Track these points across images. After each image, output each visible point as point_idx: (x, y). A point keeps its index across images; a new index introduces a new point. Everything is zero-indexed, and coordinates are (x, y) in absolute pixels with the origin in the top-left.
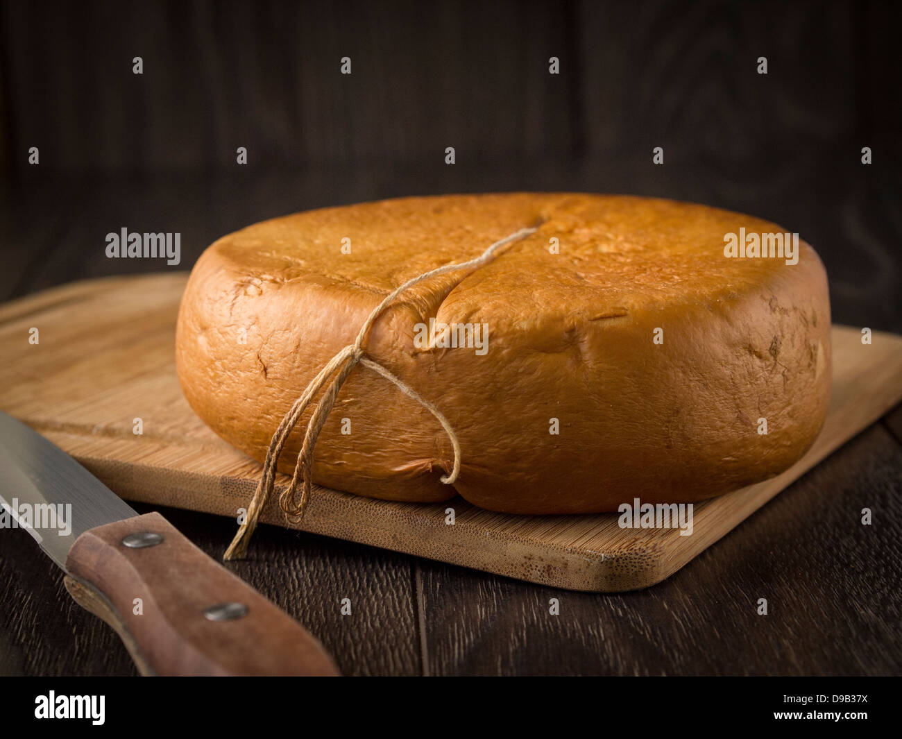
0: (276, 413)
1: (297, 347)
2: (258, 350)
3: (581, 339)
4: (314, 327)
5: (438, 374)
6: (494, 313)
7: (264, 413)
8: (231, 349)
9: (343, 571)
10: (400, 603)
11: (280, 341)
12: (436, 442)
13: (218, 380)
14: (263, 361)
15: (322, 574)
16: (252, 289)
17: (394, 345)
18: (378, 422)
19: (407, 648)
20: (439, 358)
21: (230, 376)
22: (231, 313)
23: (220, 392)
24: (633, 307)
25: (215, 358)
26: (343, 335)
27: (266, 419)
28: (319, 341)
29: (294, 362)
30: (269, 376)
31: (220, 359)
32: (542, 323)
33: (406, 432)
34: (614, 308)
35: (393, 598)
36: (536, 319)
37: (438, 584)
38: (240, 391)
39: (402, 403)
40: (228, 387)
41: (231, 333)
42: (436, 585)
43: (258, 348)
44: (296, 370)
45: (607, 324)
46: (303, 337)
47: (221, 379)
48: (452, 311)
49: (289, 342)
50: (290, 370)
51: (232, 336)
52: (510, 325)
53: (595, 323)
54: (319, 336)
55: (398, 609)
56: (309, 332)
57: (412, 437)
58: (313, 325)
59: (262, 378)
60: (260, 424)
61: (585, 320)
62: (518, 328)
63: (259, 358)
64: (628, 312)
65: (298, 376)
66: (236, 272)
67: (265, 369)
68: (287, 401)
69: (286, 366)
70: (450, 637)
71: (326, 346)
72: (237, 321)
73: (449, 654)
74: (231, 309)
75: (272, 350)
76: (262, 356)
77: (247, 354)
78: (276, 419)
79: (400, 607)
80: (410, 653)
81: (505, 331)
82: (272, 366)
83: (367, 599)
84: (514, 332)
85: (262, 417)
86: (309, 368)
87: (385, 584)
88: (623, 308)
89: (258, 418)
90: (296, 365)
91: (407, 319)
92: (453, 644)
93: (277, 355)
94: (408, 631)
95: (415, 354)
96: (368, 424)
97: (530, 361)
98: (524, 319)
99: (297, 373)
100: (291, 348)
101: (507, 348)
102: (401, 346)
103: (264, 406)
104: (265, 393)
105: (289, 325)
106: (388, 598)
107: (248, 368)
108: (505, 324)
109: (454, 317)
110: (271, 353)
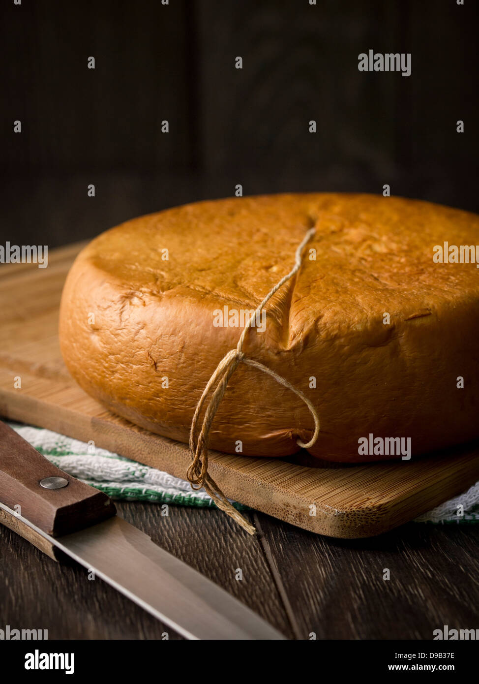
0: (165, 397)
1: (183, 347)
2: (149, 349)
3: (399, 335)
4: (195, 333)
5: (296, 367)
6: (335, 318)
7: (155, 396)
8: (123, 348)
9: (204, 531)
10: (256, 561)
11: (168, 343)
12: (294, 417)
13: (111, 369)
14: (153, 357)
15: (188, 534)
16: (135, 300)
17: (262, 346)
18: (248, 403)
19: (274, 604)
20: (297, 355)
21: (124, 368)
22: (121, 319)
23: (114, 379)
24: (434, 307)
25: (109, 353)
26: (220, 339)
27: (156, 400)
28: (201, 343)
29: (180, 359)
30: (159, 369)
31: (113, 354)
32: (371, 325)
33: (270, 409)
34: (421, 310)
35: (249, 557)
36: (367, 322)
37: (280, 545)
38: (132, 379)
39: (267, 389)
40: (122, 376)
41: (122, 334)
42: (279, 546)
43: (148, 347)
44: (182, 365)
45: (418, 322)
46: (187, 340)
47: (114, 369)
48: (304, 319)
49: (175, 344)
50: (177, 365)
51: (124, 338)
52: (349, 327)
53: (409, 322)
54: (200, 339)
55: (256, 568)
56: (192, 337)
57: (275, 413)
58: (194, 331)
59: (153, 370)
60: (150, 404)
61: (402, 320)
62: (355, 329)
63: (149, 355)
64: (432, 312)
65: (184, 369)
66: (119, 286)
67: (155, 364)
68: (175, 388)
69: (173, 362)
70: (305, 595)
71: (206, 347)
72: (127, 326)
73: (308, 609)
74: (120, 316)
75: (160, 350)
76: (152, 354)
77: (138, 351)
78: (164, 400)
79: (257, 565)
80: (277, 608)
81: (346, 333)
82: (161, 362)
83: (229, 557)
84: (352, 333)
85: (153, 399)
86: (193, 363)
87: (239, 544)
88: (427, 309)
89: (149, 399)
90: (182, 361)
91: (270, 326)
92: (309, 600)
93: (165, 353)
94: (270, 588)
95: (279, 353)
96: (241, 405)
97: (364, 354)
98: (358, 323)
99: (183, 367)
100: (177, 349)
101: (348, 345)
102: (268, 347)
103: (153, 391)
104: (155, 382)
105: (174, 330)
106: (245, 557)
107: (140, 362)
108: (344, 327)
109: (306, 323)
110: (160, 352)
